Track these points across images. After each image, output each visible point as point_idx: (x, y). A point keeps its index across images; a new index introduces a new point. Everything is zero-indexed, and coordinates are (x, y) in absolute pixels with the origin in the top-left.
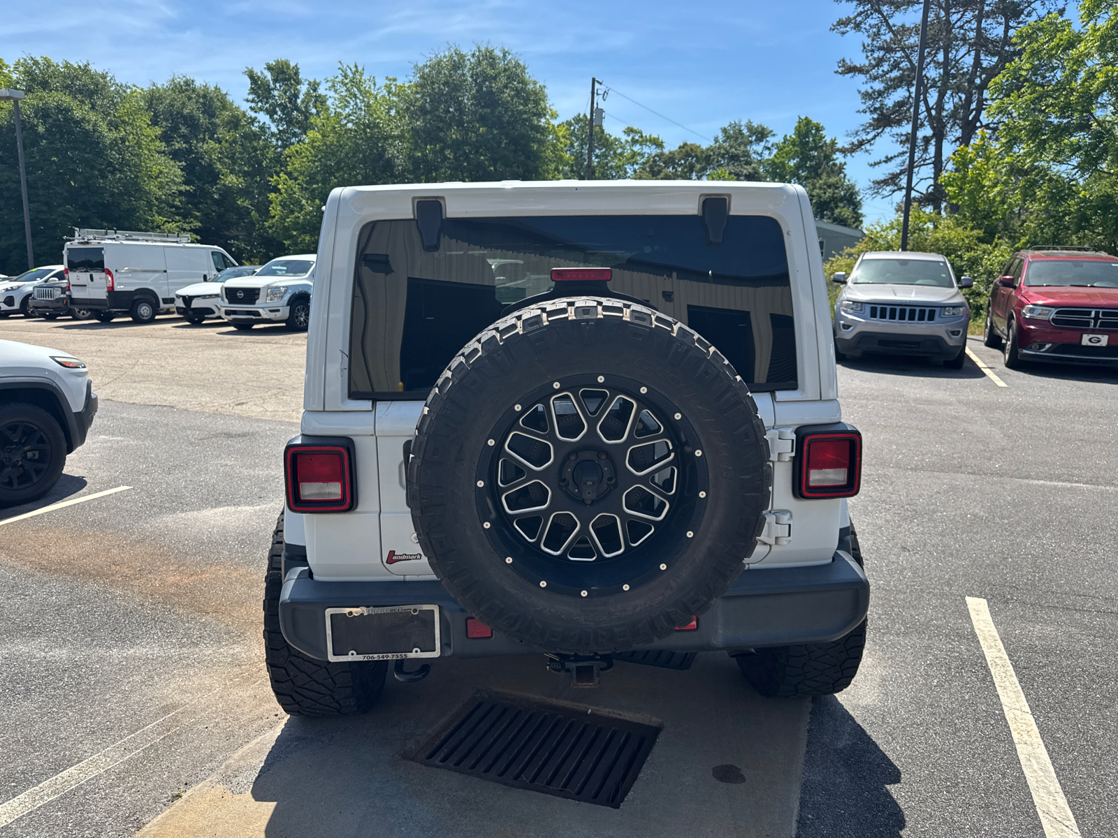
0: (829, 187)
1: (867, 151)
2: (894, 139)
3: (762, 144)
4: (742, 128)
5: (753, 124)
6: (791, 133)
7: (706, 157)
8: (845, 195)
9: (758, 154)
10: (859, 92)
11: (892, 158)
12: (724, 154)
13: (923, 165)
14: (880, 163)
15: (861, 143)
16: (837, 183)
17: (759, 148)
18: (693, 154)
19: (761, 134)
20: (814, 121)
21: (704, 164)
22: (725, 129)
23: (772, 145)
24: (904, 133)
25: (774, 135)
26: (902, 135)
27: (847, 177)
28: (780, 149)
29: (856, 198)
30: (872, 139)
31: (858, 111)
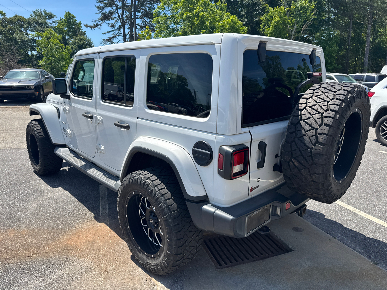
0: (82, 40)
1: (99, 28)
2: (108, 25)
3: (52, 20)
4: (42, 12)
5: (47, 11)
6: (63, 17)
7: (28, 22)
8: (88, 43)
9: (50, 24)
10: (96, 6)
11: (110, 32)
12: (36, 22)
13: (120, 35)
14: (106, 33)
15: (97, 25)
16: (84, 39)
17: (51, 21)
18: (21, 20)
19: (51, 16)
20: (72, 14)
21: (27, 25)
22: (34, 12)
23: (56, 21)
24: (111, 23)
25: (56, 17)
26: (110, 24)
27: (87, 37)
28: (59, 23)
29: (92, 45)
30: (101, 24)
31: (96, 13)
